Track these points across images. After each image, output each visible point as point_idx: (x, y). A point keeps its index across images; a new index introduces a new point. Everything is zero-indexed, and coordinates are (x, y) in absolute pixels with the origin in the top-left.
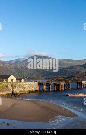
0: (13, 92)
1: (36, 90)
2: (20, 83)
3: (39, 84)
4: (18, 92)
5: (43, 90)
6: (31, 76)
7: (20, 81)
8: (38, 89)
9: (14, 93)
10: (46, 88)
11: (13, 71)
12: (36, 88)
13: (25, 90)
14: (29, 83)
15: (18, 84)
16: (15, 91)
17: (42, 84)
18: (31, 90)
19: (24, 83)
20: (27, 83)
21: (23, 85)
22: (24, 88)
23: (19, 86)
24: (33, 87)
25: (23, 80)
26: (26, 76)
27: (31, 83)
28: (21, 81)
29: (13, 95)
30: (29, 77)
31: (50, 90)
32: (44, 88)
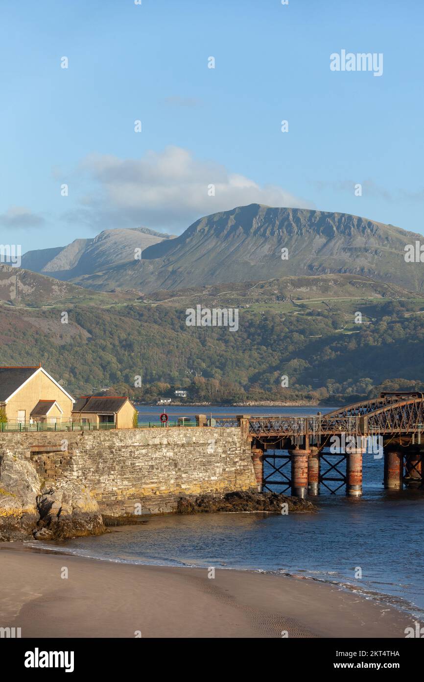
0: (44, 508)
1: (237, 494)
2: (104, 435)
3: (257, 443)
4: (88, 503)
5: (295, 492)
6: (207, 374)
7: (103, 419)
8: (249, 481)
9: (54, 511)
10: (321, 479)
11: (58, 342)
12: (239, 473)
13: (147, 489)
14: (178, 435)
15: (89, 442)
16: (59, 495)
17: (288, 444)
18: (196, 491)
19: (138, 438)
20: (159, 435)
21: (125, 453)
22: (138, 476)
23: (96, 456)
24: (207, 464)
25: (126, 413)
26: (172, 380)
27: (196, 434)
28: (111, 419)
29: (48, 525)
30: (193, 390)
31: (349, 487)
32: (302, 477)
